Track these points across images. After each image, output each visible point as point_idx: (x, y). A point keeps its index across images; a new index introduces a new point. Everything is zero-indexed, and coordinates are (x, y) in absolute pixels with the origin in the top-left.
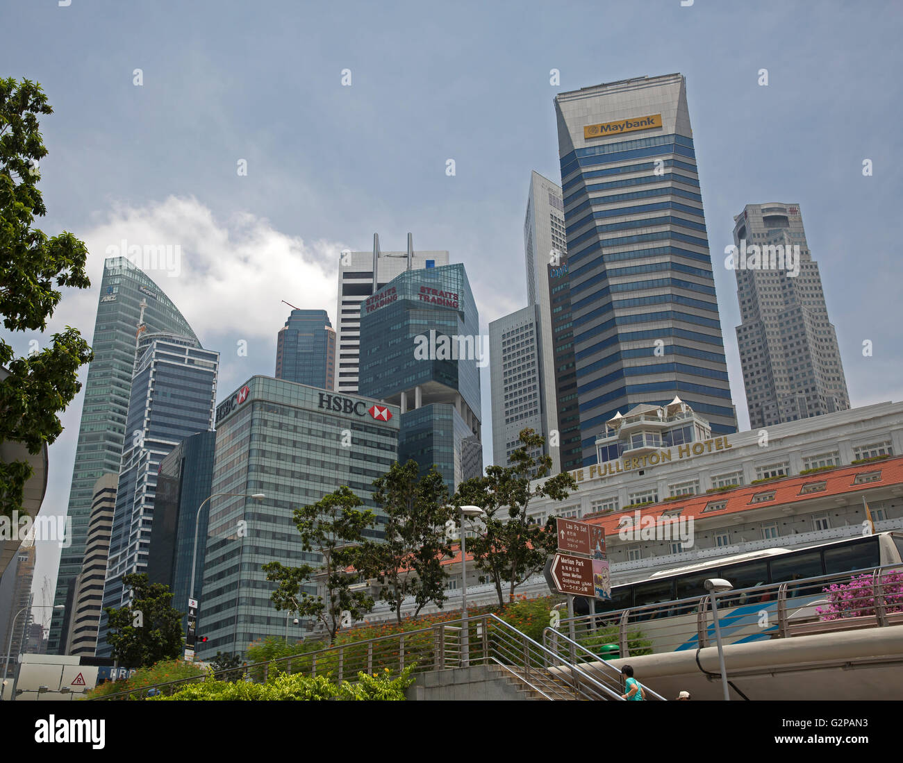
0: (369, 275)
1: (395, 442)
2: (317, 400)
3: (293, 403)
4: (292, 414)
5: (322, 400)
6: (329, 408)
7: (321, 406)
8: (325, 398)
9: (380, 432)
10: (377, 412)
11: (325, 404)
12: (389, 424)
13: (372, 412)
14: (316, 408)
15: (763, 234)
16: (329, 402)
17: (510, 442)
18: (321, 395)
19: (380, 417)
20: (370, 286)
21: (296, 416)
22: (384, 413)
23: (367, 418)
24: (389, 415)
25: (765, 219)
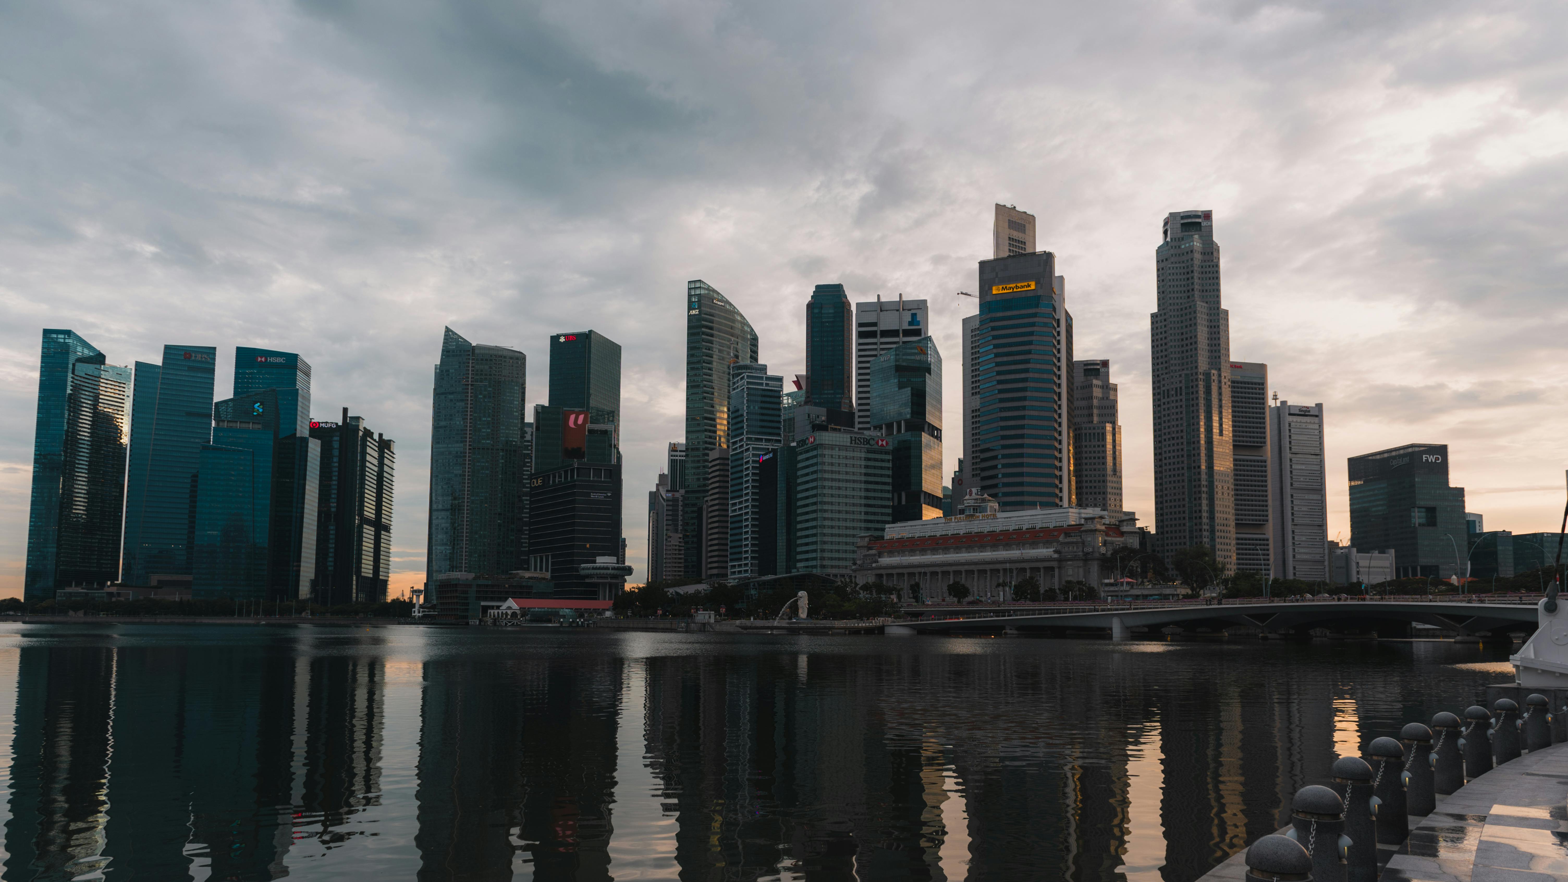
0: (875, 324)
1: (890, 457)
2: (849, 440)
3: (838, 444)
4: (837, 449)
5: (851, 440)
6: (855, 443)
7: (851, 443)
8: (853, 439)
9: (881, 453)
10: (880, 443)
11: (853, 442)
12: (887, 448)
13: (877, 443)
14: (849, 444)
15: (1179, 238)
16: (855, 440)
17: (974, 409)
18: (851, 437)
19: (882, 445)
20: (876, 332)
21: (839, 450)
22: (884, 443)
23: (876, 446)
24: (887, 443)
25: (1182, 224)
